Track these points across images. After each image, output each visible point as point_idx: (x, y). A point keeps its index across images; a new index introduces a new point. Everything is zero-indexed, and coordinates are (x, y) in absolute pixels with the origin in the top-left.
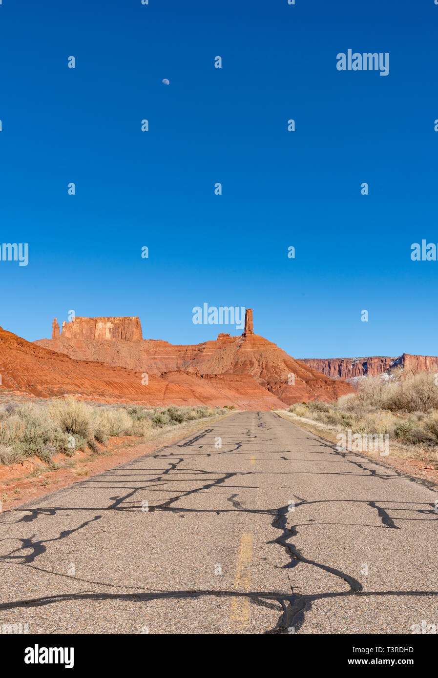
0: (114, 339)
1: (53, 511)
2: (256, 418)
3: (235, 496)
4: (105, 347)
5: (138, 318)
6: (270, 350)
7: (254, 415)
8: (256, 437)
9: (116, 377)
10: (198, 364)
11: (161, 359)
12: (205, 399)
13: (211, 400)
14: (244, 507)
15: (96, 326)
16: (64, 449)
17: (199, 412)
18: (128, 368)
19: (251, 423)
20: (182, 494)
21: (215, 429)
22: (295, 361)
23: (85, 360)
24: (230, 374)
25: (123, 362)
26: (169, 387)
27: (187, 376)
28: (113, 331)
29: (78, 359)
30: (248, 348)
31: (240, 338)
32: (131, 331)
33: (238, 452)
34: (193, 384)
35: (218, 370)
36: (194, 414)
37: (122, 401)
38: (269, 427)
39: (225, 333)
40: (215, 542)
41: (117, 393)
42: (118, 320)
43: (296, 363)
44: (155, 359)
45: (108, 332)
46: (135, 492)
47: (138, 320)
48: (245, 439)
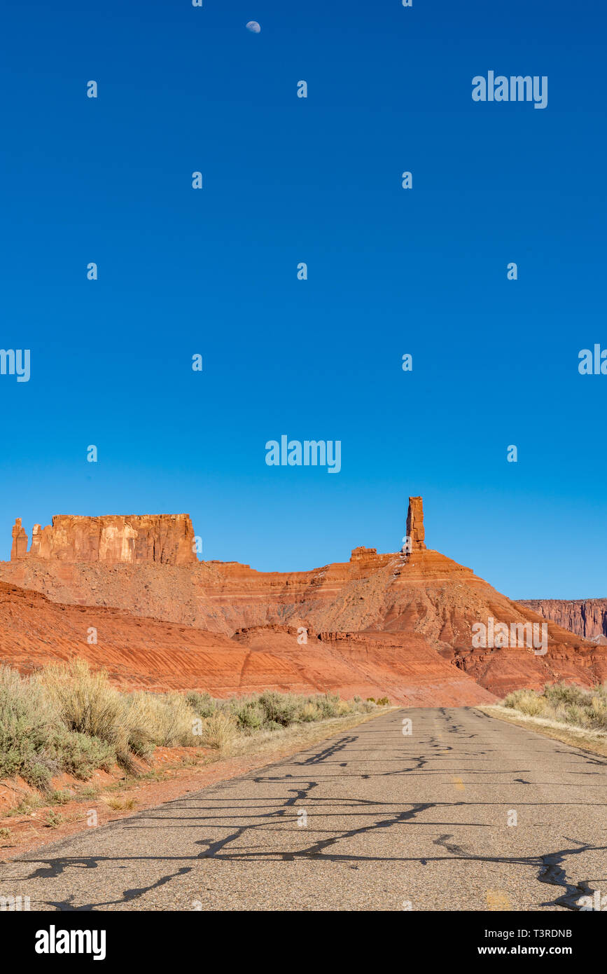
0: (139, 560)
1: (91, 862)
2: (440, 717)
3: (446, 837)
4: (120, 576)
5: (188, 516)
6: (460, 582)
7: (435, 714)
8: (450, 748)
9: (142, 639)
10: (312, 612)
11: (234, 602)
12: (325, 683)
13: (339, 686)
14: (472, 853)
15: (101, 532)
16: (73, 764)
17: (322, 706)
18: (167, 620)
19: (433, 725)
20: (338, 835)
21: (361, 736)
22: (512, 604)
23: (78, 603)
24: (377, 632)
25: (157, 608)
26: (250, 659)
27: (289, 635)
28: (137, 544)
29: (65, 602)
30: (413, 579)
31: (397, 557)
32: (173, 543)
33: (424, 772)
34: (300, 653)
35: (353, 624)
36: (311, 710)
37: (154, 688)
38: (473, 733)
39: (367, 547)
40: (436, 904)
41: (144, 671)
42: (148, 521)
43: (515, 608)
44: (222, 600)
45: (127, 546)
46: (240, 832)
47: (188, 521)
48: (429, 752)
